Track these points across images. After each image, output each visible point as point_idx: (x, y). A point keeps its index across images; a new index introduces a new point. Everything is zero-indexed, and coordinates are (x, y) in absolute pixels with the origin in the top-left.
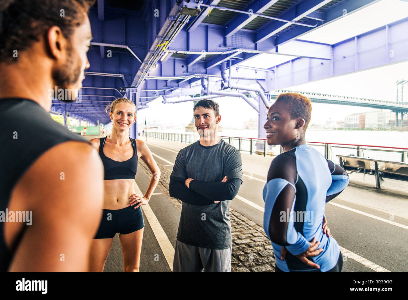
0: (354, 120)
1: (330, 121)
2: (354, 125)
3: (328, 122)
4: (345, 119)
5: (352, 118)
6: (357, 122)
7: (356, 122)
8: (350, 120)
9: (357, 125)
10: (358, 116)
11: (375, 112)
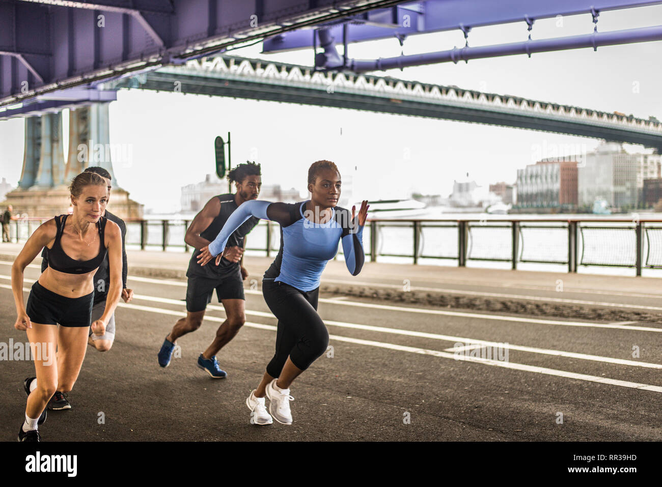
0: (546, 178)
1: (467, 184)
2: (547, 195)
3: (461, 188)
4: (520, 177)
5: (539, 172)
6: (556, 186)
7: (550, 187)
8: (534, 180)
9: (555, 195)
10: (557, 167)
11: (606, 153)
